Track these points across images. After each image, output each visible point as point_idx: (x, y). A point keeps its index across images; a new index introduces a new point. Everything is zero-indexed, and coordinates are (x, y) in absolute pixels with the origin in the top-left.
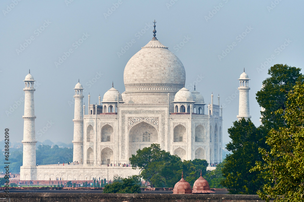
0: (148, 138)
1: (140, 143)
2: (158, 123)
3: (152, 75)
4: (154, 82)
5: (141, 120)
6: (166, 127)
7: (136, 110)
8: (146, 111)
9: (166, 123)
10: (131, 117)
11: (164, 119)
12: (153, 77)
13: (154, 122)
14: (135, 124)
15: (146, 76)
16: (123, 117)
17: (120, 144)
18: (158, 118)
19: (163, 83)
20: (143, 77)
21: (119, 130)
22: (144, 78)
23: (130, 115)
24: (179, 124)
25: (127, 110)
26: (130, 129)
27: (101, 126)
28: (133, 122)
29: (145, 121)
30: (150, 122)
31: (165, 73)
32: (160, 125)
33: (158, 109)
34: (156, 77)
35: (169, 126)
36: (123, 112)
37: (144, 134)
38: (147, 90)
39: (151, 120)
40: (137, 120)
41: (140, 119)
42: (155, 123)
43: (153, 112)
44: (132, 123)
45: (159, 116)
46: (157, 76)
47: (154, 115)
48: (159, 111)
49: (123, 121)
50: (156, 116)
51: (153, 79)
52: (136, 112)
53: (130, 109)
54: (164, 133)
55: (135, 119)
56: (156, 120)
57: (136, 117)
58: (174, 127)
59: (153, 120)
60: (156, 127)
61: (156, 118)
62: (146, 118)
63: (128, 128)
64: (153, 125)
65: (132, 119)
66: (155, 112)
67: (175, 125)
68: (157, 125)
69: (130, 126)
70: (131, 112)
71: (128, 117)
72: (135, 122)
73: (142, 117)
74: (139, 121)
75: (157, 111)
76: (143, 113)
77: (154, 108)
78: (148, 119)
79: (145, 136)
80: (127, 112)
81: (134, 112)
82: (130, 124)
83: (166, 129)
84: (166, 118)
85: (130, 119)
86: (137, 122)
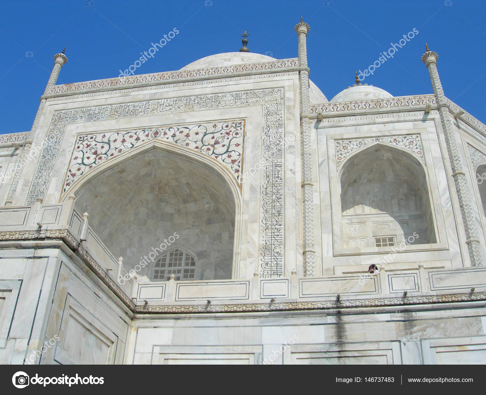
2: (240, 149)
5: (140, 143)
6: (292, 162)
7: (127, 99)
8: (178, 99)
10: (92, 135)
11: (280, 126)
14: (104, 164)
18: (240, 123)
23: (91, 127)
24: (370, 143)
25: (82, 105)
26: (70, 191)
28: (95, 153)
29: (164, 142)
30: (192, 146)
32: (253, 157)
33: (246, 84)
36: (60, 117)
39: (201, 136)
40: (124, 141)
41: (138, 139)
42: (220, 150)
43: (213, 100)
44: (91, 160)
45: (250, 113)
47: (218, 112)
48: (248, 92)
49: (49, 153)
52: (124, 111)
53: (98, 101)
54: (274, 196)
55: (109, 141)
56: (228, 134)
57: (119, 132)
58: (338, 161)
59: (212, 133)
60: (229, 166)
61: (230, 126)
62: (170, 128)
63: (66, 183)
64: (207, 158)
65: (93, 143)
66: (229, 97)
67: (346, 151)
68: (234, 156)
69: (73, 175)
70: (96, 112)
71: (79, 134)
72: (106, 154)
73: (150, 130)
74: (132, 146)
75: (239, 92)
76: (161, 110)
77: (222, 84)
78: (181, 132)
79: (166, 272)
80: (79, 114)
81: (114, 111)
82: (79, 164)
83: (293, 176)
84: (287, 118)
85: (85, 143)
86: (116, 153)
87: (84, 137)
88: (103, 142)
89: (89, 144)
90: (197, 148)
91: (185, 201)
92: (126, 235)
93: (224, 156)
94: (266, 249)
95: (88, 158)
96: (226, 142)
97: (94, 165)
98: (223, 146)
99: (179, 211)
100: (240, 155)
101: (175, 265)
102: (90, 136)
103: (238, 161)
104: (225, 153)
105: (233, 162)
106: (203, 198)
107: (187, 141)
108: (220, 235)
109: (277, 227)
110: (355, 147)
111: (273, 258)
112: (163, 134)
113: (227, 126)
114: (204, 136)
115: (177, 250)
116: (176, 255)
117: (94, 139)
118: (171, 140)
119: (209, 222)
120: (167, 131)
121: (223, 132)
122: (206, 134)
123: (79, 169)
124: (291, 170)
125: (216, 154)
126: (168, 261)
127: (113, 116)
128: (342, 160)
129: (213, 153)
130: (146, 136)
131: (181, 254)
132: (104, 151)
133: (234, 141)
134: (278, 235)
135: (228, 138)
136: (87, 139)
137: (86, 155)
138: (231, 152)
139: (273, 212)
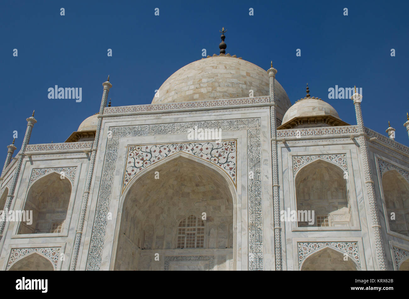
0: (197, 235)
1: (169, 253)
2: (234, 160)
5: (171, 153)
6: (266, 170)
7: (160, 121)
8: (193, 123)
9: (265, 156)
10: (139, 146)
11: (259, 145)
13: (220, 155)
14: (149, 167)
17: (86, 239)
18: (234, 142)
21: (89, 189)
22: (194, 94)
23: (137, 140)
24: (315, 159)
25: (129, 123)
26: (129, 185)
27: (30, 180)
28: (142, 159)
29: (187, 153)
30: (205, 157)
31: (251, 83)
32: (242, 164)
33: (236, 114)
34: (225, 89)
35: (276, 168)
36: (114, 132)
37: (183, 223)
39: (209, 150)
40: (160, 152)
41: (169, 151)
42: (222, 160)
43: (216, 125)
44: (140, 164)
45: (241, 135)
46: (228, 86)
48: (237, 120)
49: (110, 159)
50: (226, 138)
52: (158, 130)
53: (140, 121)
54: (256, 192)
55: (151, 151)
56: (226, 149)
57: (157, 145)
58: (295, 170)
59: (217, 149)
60: (228, 172)
61: (227, 144)
62: (190, 144)
63: (125, 180)
64: (214, 166)
65: (140, 152)
67: (299, 164)
68: (231, 165)
69: (130, 174)
70: (139, 130)
71: (129, 145)
72: (149, 160)
73: (177, 144)
74: (166, 155)
75: (232, 120)
76: (183, 131)
77: (221, 113)
78: (197, 147)
79: (186, 230)
80: (127, 130)
81: (151, 129)
82: (133, 167)
83: (267, 179)
84: (263, 140)
85: (134, 152)
86: (156, 160)
87: (133, 148)
88: (147, 152)
89: (137, 153)
90: (208, 158)
91: (197, 185)
92: (160, 206)
93: (225, 165)
95: (138, 163)
96: (226, 155)
97: (142, 168)
98: (224, 158)
99: (193, 191)
100: (235, 164)
101: (192, 226)
102: (137, 147)
103: (234, 169)
104: (225, 163)
105: (231, 169)
106: (209, 184)
107: (201, 154)
108: (219, 207)
109: (259, 212)
110: (305, 161)
111: (257, 231)
112: (185, 148)
113: (226, 144)
114: (212, 150)
115: (192, 216)
116: (192, 218)
117: (140, 149)
118: (191, 152)
119: (213, 198)
120: (188, 146)
121: (224, 148)
122: (213, 149)
123: (133, 171)
124: (266, 176)
125: (220, 163)
126: (187, 223)
127: (151, 133)
128: (297, 169)
129: (218, 162)
130: (175, 149)
131: (195, 218)
132: (148, 158)
133: (231, 155)
134: (259, 218)
135: (227, 153)
136: (136, 149)
137: (137, 161)
138: (229, 162)
139: (256, 203)
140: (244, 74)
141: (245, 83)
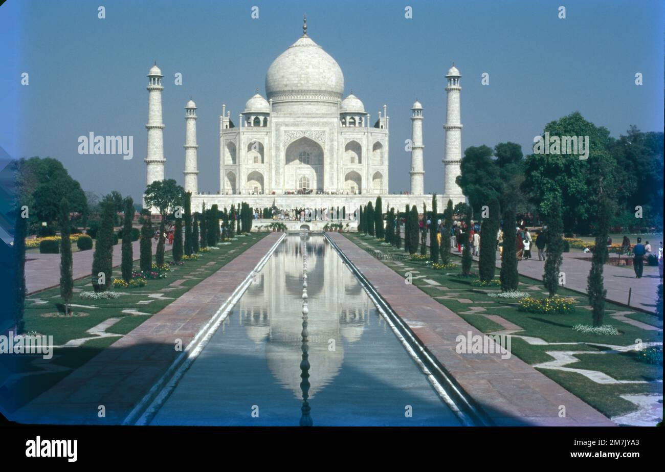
0: (307, 159)
1: (296, 166)
3: (309, 79)
4: (311, 88)
6: (335, 143)
7: (295, 121)
8: (309, 122)
9: (336, 138)
10: (288, 131)
11: (333, 134)
12: (310, 82)
13: (319, 137)
14: (293, 140)
15: (301, 80)
16: (277, 130)
19: (322, 89)
20: (296, 82)
21: (271, 148)
24: (352, 140)
25: (283, 121)
26: (286, 147)
28: (290, 137)
29: (307, 135)
30: (314, 137)
31: (325, 76)
32: (327, 141)
33: (325, 120)
35: (339, 142)
36: (277, 124)
37: (300, 155)
38: (302, 98)
40: (297, 134)
41: (300, 134)
43: (317, 124)
44: (289, 139)
45: (327, 129)
46: (315, 80)
47: (318, 128)
49: (278, 136)
50: (322, 130)
51: (310, 85)
52: (295, 124)
53: (287, 120)
54: (332, 151)
55: (293, 133)
57: (295, 131)
59: (318, 134)
61: (322, 132)
62: (308, 131)
64: (317, 141)
65: (289, 134)
66: (321, 124)
68: (323, 141)
69: (286, 143)
70: (288, 124)
71: (284, 130)
72: (293, 137)
73: (303, 131)
74: (299, 136)
75: (323, 122)
76: (305, 126)
78: (311, 133)
80: (283, 124)
81: (292, 124)
83: (335, 147)
84: (335, 131)
85: (287, 133)
86: (295, 137)
94: (330, 163)
96: (321, 137)
104: (321, 140)
107: (312, 136)
112: (306, 133)
114: (316, 135)
121: (320, 134)
123: (287, 141)
125: (319, 140)
127: (292, 126)
133: (323, 137)
134: (333, 160)
137: (288, 137)
139: (332, 155)
140: (322, 71)
141: (323, 77)
